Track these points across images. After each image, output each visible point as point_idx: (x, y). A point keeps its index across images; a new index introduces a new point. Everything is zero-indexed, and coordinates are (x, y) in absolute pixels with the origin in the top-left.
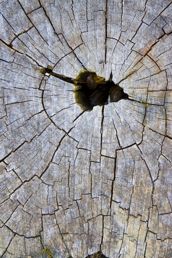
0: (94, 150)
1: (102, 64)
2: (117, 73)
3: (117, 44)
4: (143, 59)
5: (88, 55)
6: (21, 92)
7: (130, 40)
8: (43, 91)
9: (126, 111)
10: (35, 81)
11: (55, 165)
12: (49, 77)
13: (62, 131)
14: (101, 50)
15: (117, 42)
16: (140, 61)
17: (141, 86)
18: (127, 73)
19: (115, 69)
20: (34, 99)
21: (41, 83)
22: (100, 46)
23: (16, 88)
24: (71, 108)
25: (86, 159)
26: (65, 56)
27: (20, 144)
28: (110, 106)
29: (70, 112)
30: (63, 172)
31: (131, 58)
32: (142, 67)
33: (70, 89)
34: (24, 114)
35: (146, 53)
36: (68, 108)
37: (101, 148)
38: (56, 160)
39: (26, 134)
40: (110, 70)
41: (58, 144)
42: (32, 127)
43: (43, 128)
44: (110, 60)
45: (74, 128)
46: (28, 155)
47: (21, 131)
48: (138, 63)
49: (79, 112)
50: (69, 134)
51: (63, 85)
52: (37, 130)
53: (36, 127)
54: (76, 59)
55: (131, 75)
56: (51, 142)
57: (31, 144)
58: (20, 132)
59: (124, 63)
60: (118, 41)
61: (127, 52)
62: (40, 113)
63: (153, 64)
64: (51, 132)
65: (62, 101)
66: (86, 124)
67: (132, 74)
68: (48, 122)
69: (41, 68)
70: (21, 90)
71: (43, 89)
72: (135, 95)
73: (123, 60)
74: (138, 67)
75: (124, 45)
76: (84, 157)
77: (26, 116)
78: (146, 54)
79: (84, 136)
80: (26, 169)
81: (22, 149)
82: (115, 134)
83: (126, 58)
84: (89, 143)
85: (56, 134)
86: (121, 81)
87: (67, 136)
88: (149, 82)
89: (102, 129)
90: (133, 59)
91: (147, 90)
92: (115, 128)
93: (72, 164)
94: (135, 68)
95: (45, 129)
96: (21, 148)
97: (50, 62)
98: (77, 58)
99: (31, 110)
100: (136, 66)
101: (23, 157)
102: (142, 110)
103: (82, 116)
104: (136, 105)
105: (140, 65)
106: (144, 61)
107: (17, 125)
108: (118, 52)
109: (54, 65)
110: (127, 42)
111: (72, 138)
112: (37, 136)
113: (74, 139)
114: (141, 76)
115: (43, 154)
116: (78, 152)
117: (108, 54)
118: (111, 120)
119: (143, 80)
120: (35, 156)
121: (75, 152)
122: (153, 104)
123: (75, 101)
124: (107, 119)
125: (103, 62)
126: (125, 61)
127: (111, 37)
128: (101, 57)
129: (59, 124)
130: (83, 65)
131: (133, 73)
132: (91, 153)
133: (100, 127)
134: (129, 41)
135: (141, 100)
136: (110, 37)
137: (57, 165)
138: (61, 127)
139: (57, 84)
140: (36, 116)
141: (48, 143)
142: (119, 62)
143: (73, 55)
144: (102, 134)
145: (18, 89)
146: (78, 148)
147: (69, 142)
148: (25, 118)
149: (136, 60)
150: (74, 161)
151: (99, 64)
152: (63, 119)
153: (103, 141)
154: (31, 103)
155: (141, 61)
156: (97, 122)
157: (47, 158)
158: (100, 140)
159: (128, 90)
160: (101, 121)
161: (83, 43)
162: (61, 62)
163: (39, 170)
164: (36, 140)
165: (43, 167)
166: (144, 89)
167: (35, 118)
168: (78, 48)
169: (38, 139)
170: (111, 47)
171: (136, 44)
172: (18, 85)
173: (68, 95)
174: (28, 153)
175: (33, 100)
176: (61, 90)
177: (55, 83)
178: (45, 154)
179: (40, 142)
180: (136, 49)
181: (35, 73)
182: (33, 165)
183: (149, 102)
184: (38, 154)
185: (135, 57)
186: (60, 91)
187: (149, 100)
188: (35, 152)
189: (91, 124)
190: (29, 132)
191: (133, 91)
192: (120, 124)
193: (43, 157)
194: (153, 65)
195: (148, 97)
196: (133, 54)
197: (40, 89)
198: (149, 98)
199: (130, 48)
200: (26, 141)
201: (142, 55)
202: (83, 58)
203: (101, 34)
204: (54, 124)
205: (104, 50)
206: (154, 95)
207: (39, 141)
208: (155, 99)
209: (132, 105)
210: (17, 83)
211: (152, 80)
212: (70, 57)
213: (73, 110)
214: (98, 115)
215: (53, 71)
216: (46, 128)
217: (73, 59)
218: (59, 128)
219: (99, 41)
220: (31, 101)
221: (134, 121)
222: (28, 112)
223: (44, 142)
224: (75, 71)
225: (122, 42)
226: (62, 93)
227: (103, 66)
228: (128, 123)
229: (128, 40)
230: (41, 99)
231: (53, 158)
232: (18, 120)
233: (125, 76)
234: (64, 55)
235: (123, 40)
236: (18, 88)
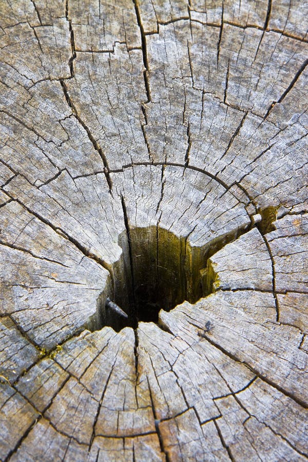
0: (35, 194)
1: (203, 326)
2: (160, 343)
3: (228, 386)
4: (152, 416)
5: (243, 313)
6: (254, 151)
7: (216, 420)
8: (228, 188)
9: (65, 303)
10: (258, 185)
11: (63, 116)
12: (248, 214)
13: (120, 166)
14: (236, 346)
15: (231, 390)
16: (153, 407)
17: (94, 370)
18: (145, 361)
19: (172, 343)
20: (224, 163)
21: (247, 194)
22: (247, 350)
23: (269, 149)
24: (152, 212)
25: (31, 170)
26: (273, 269)
27: (150, 89)
28: (99, 281)
29: (147, 204)
30: (39, 119)
31: (172, 393)
32: (133, 401)
33: (193, 235)
34: (205, 129)
35: (163, 433)
36: (158, 207)
37: (28, 210)
38: (72, 123)
39: (163, 108)
40: (180, 333)
41: (98, 145)
42: (168, 126)
43: (152, 140)
44: (200, 346)
45: (108, 189)
46: (119, 90)
47: (174, 105)
48: (149, 399)
49: (133, 218)
50: (104, 174)
51: (212, 227)
52: (155, 131)
53: (163, 133)
54: (253, 287)
55: (136, 367)
56: (113, 138)
57: (136, 105)
58: (175, 103)
59: (172, 370)
60: (233, 394)
61: (193, 394)
62: (185, 155)
63: (124, 430)
64: (133, 148)
65: (181, 205)
66: (99, 214)
67: (134, 370)
68: (157, 157)
69: (279, 213)
70: (258, 154)
71: (232, 189)
72: (85, 344)
73: (179, 374)
74: (142, 392)
75: (213, 399)
76: (36, 170)
77: (197, 131)
78: (158, 431)
79: (79, 195)
80: (96, 71)
81: (139, 88)
82: (33, 251)
83: (180, 381)
84: (55, 195)
85: (122, 154)
86: (136, 337)
87: (103, 170)
88: (90, 392)
89: (64, 234)
90: (168, 395)
91: (75, 374)
92: (45, 258)
93: (41, 143)
94: (144, 386)
95: (146, 142)
96: (143, 86)
97: (280, 235)
98: (252, 289)
99: (203, 145)
100: (148, 392)
101: (123, 80)
102: (39, 336)
103: (120, 218)
104: (61, 331)
105: (144, 400)
106: (145, 416)
107: (193, 106)
108: (205, 376)
109: (268, 239)
110: (215, 409)
111: (92, 174)
112: (145, 123)
113: (86, 176)
114: (116, 386)
115: (100, 110)
116: (55, 166)
117: (216, 353)
118: (68, 262)
119: (105, 383)
120: (108, 99)
121: (59, 162)
122: (33, 365)
123: (161, 225)
124: (77, 256)
125: (208, 331)
126: (174, 375)
127: (252, 385)
128: (221, 335)
129: (138, 172)
130: (229, 289)
131: (137, 374)
132: (34, 185)
133: (70, 235)
134: (217, 418)
135: (64, 349)
136: (254, 382)
137: (61, 119)
138: (128, 171)
139: (224, 219)
140: (186, 147)
141: (116, 132)
142: (183, 363)
143: (263, 287)
144: (55, 228)
145: (263, 150)
146: (63, 170)
147: (86, 164)
148: (196, 127)
149: (162, 401)
150: (42, 149)
151: (208, 319)
152: (141, 184)
153: (37, 220)
154: (219, 154)
155: (150, 409)
156: (85, 236)
157: (88, 113)
158: (44, 217)
159: (107, 337)
160: (82, 244)
161: (277, 320)
162: (266, 255)
163: (78, 87)
164: (137, 116)
165: (75, 95)
166: (81, 371)
167: (182, 140)
168: (274, 305)
169: (138, 121)
170: (230, 369)
171: (198, 425)
172: (271, 156)
173: (185, 223)
174: (124, 91)
175: (221, 161)
176: (206, 218)
177: (227, 215)
178: (97, 113)
179: (129, 121)
180: (185, 418)
181: (276, 196)
182: (95, 85)
183: (45, 362)
184: (108, 105)
185: (170, 403)
186: (204, 216)
187: (51, 363)
188: (115, 102)
189: (91, 223)
190: (164, 115)
191: (95, 346)
192: (46, 274)
193: (95, 108)
194: (121, 427)
195: (58, 367)
196: (177, 403)
197: (236, 186)
198: (53, 368)
199: (197, 406)
200: (149, 100)
201: (162, 421)
202: (244, 301)
203: (274, 370)
204: (146, 164)
205: (233, 352)
206: (51, 381)
207: (131, 120)
208: (44, 377)
209: (67, 325)
210: (278, 157)
211: (88, 401)
212: (264, 278)
213: (147, 212)
214: (98, 247)
215: (256, 228)
216: (148, 146)
217: (255, 281)
218: (130, 165)
219: (261, 355)
220: (223, 156)
221: (30, 302)
222: (204, 137)
223: (122, 125)
224: (225, 268)
225: (226, 399)
226: (197, 216)
227: (198, 324)
228: (34, 289)
229: (221, 416)
230: (214, 174)
231: (80, 121)
232: (200, 113)
233: (142, 352)
234: (277, 269)
235: (227, 405)
236: (265, 151)
